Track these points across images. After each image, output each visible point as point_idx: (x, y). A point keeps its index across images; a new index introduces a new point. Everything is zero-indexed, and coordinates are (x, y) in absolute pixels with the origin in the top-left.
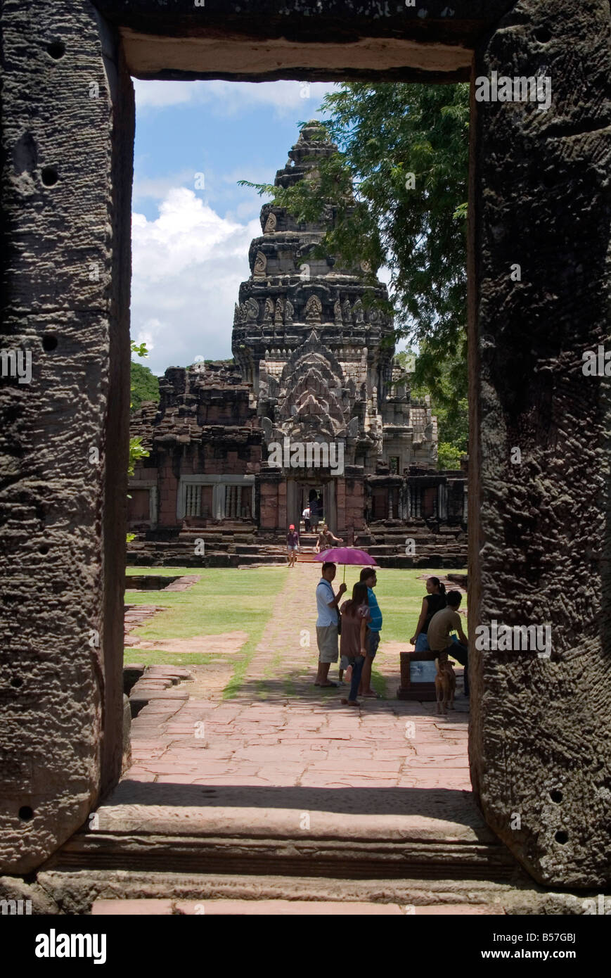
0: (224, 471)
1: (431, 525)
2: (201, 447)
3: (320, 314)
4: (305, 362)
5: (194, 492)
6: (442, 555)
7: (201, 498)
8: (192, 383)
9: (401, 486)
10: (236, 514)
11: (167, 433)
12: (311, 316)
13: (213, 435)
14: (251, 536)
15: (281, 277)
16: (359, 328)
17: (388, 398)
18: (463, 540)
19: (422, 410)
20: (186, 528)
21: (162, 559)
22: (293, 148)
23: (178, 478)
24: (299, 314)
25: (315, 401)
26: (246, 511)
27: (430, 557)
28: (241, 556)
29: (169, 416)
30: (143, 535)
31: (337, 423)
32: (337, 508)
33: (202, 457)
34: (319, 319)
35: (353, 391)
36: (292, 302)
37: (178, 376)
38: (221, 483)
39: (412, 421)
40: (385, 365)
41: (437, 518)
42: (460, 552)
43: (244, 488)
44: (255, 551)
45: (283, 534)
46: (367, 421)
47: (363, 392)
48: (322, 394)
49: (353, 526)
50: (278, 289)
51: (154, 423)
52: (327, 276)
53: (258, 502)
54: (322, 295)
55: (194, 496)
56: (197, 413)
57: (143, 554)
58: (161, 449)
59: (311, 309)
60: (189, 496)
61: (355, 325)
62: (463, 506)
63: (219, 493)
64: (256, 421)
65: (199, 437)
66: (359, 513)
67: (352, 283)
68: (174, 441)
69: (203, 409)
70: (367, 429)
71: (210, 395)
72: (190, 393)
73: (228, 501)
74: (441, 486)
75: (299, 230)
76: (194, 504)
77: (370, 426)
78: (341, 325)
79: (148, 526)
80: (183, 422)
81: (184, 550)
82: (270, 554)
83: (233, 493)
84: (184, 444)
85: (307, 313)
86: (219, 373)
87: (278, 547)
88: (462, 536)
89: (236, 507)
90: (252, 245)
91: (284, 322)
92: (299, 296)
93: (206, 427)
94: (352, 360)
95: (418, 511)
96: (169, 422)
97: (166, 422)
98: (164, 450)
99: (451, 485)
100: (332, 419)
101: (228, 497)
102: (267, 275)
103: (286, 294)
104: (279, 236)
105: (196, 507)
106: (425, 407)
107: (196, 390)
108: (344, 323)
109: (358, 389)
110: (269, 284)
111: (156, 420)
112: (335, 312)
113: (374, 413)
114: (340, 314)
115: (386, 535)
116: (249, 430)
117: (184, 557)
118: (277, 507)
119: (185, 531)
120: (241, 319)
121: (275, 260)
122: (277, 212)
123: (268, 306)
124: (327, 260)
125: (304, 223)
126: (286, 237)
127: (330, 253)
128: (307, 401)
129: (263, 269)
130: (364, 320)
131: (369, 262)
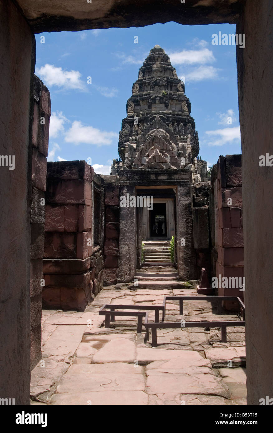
15: (141, 113)
16: (182, 137)
25: (160, 154)
36: (147, 124)
48: (164, 149)
50: (140, 119)
52: (165, 111)
54: (163, 120)
61: (180, 135)
67: (178, 115)
75: (150, 90)
92: (150, 121)
100: (172, 166)
103: (144, 120)
104: (140, 94)
110: (135, 117)
121: (138, 106)
122: (139, 83)
123: (135, 127)
124: (165, 103)
125: (153, 88)
126: (144, 94)
127: (166, 100)
128: (153, 154)
129: (132, 109)
130: (184, 133)
131: (186, 105)
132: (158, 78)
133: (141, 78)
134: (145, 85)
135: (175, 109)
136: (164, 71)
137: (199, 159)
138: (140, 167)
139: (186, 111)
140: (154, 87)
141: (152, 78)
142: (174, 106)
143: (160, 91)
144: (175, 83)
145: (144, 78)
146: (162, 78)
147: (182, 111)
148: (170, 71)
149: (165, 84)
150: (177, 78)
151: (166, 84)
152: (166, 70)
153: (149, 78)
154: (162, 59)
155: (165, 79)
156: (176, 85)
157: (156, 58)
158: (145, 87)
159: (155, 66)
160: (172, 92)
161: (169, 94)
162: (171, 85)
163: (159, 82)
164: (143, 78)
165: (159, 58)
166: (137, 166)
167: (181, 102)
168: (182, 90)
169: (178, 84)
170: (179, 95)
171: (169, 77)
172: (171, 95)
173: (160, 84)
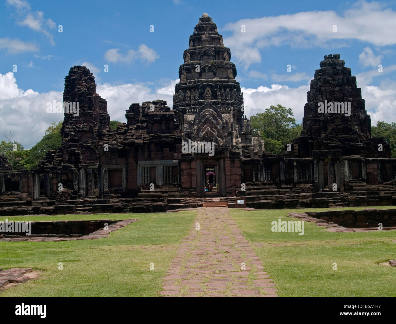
0: (162, 158)
1: (276, 184)
2: (149, 145)
3: (211, 96)
4: (205, 113)
5: (146, 170)
6: (284, 200)
7: (150, 174)
8: (144, 112)
9: (259, 163)
10: (169, 182)
11: (130, 139)
12: (207, 97)
13: (155, 139)
14: (177, 193)
15: (193, 80)
16: (229, 101)
17: (242, 132)
18: (294, 192)
19: (257, 138)
20: (142, 190)
21: (129, 207)
22: (196, 26)
23: (137, 163)
24: (202, 97)
25: (210, 130)
26: (174, 180)
27: (278, 201)
28: (170, 204)
29: (131, 129)
30: (119, 195)
31: (221, 140)
32: (225, 175)
33: (150, 151)
34: (210, 98)
35: (227, 126)
36: (199, 91)
37: (136, 108)
38: (160, 165)
39: (253, 142)
40: (240, 118)
41: (280, 180)
42: (293, 198)
43: (173, 167)
44: (178, 201)
45: (195, 191)
46: (234, 141)
47: (232, 127)
48: (213, 127)
49: (235, 185)
50: (192, 86)
51: (124, 134)
52: (213, 79)
53: (180, 174)
54: (212, 87)
55: (146, 172)
56: (146, 127)
57: (117, 205)
58: (127, 148)
59: (207, 94)
60: (143, 173)
61: (227, 100)
62: (294, 173)
63: (160, 171)
64: (179, 131)
65: (148, 140)
66: (238, 177)
67: (224, 82)
68: (134, 143)
69: (150, 125)
70: (234, 144)
71: (153, 118)
72: (142, 117)
73: (165, 175)
74: (281, 163)
75: (200, 60)
76: (146, 177)
77: (236, 142)
78: (220, 100)
79: (122, 190)
80: (139, 133)
81: (141, 202)
82: (187, 203)
83: (167, 170)
84: (139, 144)
85: (205, 96)
86: (158, 106)
87: (192, 198)
88: (294, 190)
89: (169, 178)
90: (180, 68)
91: (195, 100)
92: (201, 89)
93: (151, 135)
94: (226, 113)
95: (269, 176)
96: (131, 133)
97: (129, 133)
98: (129, 148)
99: (287, 161)
100: (218, 138)
101: (165, 172)
102: (187, 80)
103: (196, 87)
104: (192, 63)
105: (147, 178)
106: (258, 136)
107: (146, 115)
108: (222, 99)
109: (230, 126)
110: (188, 84)
111: (125, 132)
112: (218, 95)
113: (237, 137)
114: (220, 96)
115: (252, 190)
116: (175, 135)
117: (141, 206)
118: (190, 176)
119: (142, 192)
120: (176, 100)
121: (190, 74)
122: (190, 53)
123: (188, 93)
124: (213, 72)
126: (195, 63)
127: (214, 69)
128: (206, 130)
129: (185, 77)
130: (230, 98)
131: (231, 73)
132: (207, 49)
135: (222, 75)
136: (212, 40)
137: (245, 118)
139: (232, 78)
140: (203, 57)
141: (202, 48)
142: (221, 73)
143: (209, 60)
145: (195, 48)
146: (210, 49)
147: (228, 78)
148: (218, 40)
149: (213, 54)
150: (224, 47)
152: (214, 39)
153: (199, 49)
154: (210, 29)
155: (213, 49)
156: (223, 53)
157: (205, 28)
158: (196, 55)
159: (203, 36)
160: (220, 61)
162: (218, 54)
163: (208, 52)
164: (193, 48)
165: (207, 28)
167: (227, 70)
168: (229, 59)
169: (225, 52)
170: (226, 64)
171: (217, 46)
172: (218, 64)
173: (209, 54)
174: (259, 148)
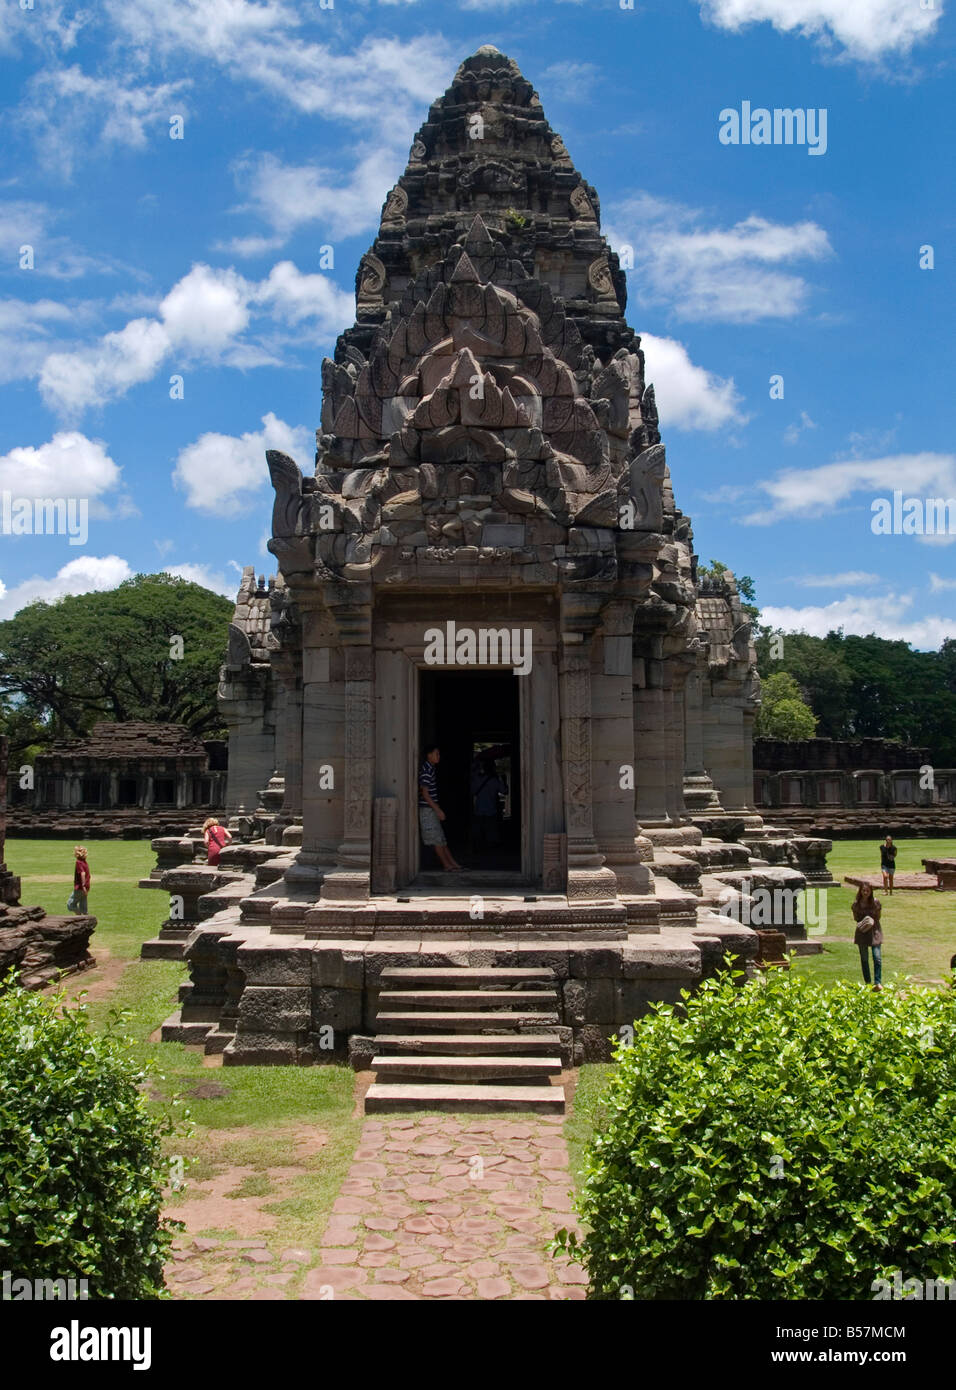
48: (512, 354)
104: (414, 226)
122: (410, 186)
125: (467, 201)
126: (429, 223)
128: (447, 378)
129: (380, 285)
131: (607, 273)
132: (487, 163)
133: (419, 166)
134: (437, 193)
136: (516, 138)
138: (365, 453)
139: (608, 296)
140: (471, 197)
141: (466, 160)
142: (555, 274)
143: (496, 212)
144: (559, 188)
145: (433, 163)
146: (507, 164)
147: (591, 294)
148: (539, 141)
149: (517, 186)
150: (567, 165)
151: (523, 184)
152: (523, 135)
153: (453, 164)
154: (506, 95)
155: (520, 166)
156: (564, 192)
157: (483, 90)
158: (435, 199)
160: (548, 219)
161: (533, 223)
162: (542, 191)
163: (495, 177)
164: (426, 165)
165: (493, 90)
166: (352, 452)
167: (584, 263)
168: (590, 214)
169: (573, 188)
170: (579, 234)
171: (536, 159)
172: (546, 229)
173: (498, 186)
174: (737, 649)
